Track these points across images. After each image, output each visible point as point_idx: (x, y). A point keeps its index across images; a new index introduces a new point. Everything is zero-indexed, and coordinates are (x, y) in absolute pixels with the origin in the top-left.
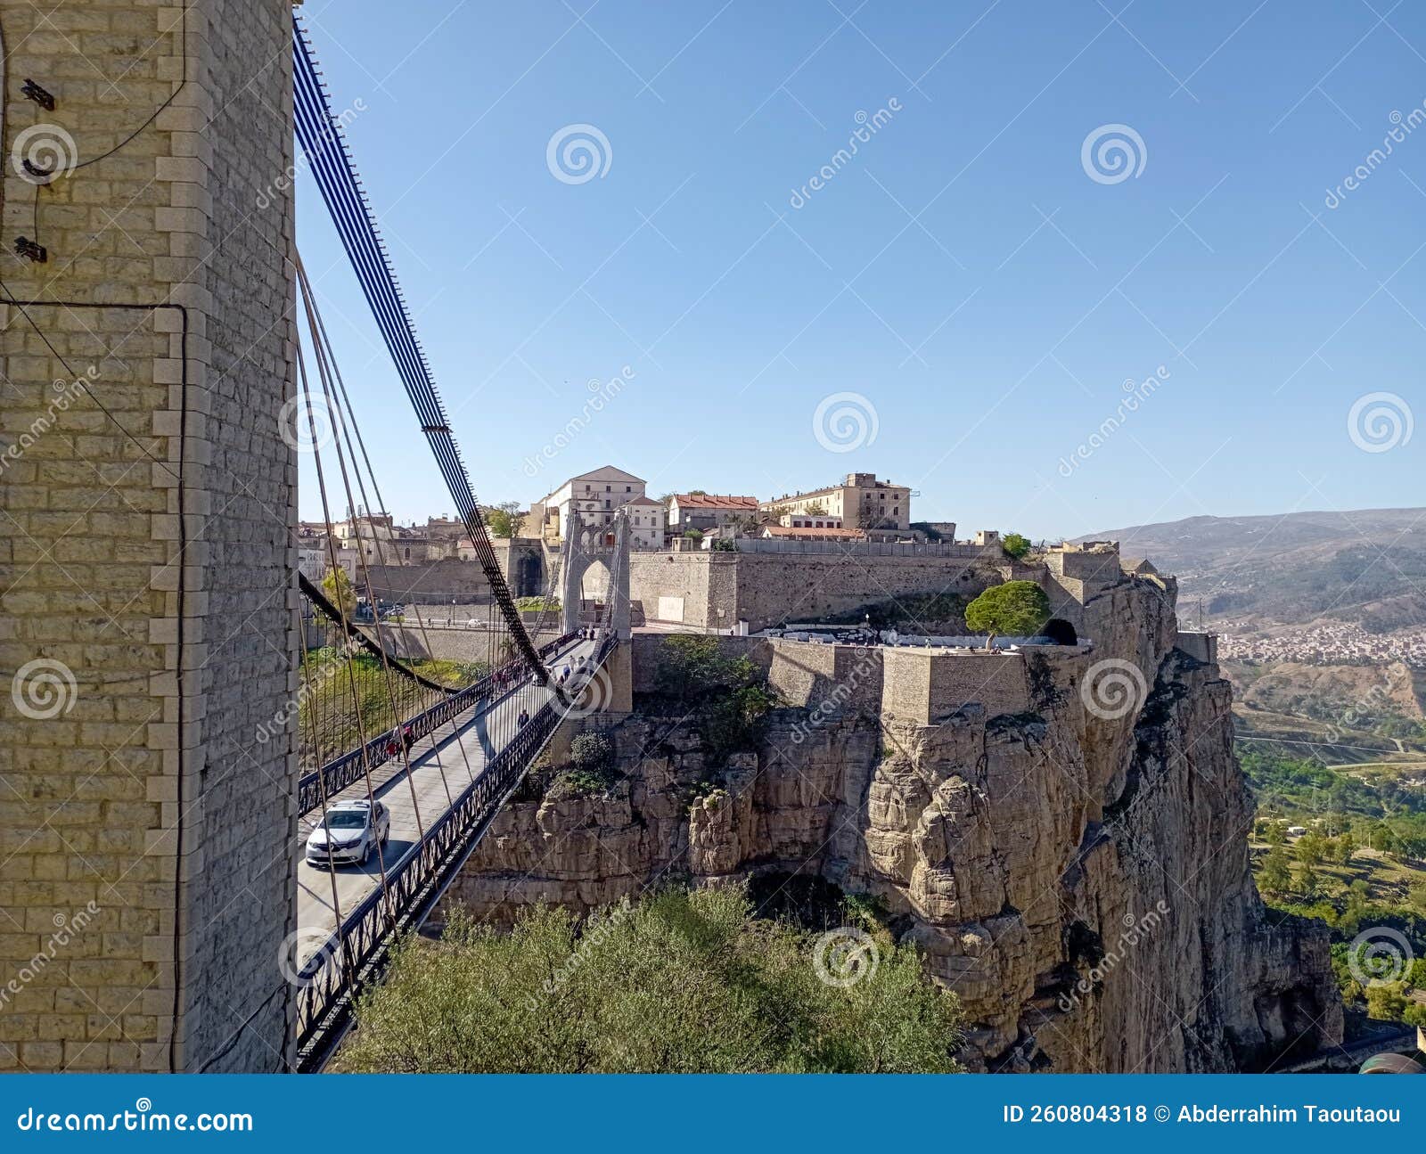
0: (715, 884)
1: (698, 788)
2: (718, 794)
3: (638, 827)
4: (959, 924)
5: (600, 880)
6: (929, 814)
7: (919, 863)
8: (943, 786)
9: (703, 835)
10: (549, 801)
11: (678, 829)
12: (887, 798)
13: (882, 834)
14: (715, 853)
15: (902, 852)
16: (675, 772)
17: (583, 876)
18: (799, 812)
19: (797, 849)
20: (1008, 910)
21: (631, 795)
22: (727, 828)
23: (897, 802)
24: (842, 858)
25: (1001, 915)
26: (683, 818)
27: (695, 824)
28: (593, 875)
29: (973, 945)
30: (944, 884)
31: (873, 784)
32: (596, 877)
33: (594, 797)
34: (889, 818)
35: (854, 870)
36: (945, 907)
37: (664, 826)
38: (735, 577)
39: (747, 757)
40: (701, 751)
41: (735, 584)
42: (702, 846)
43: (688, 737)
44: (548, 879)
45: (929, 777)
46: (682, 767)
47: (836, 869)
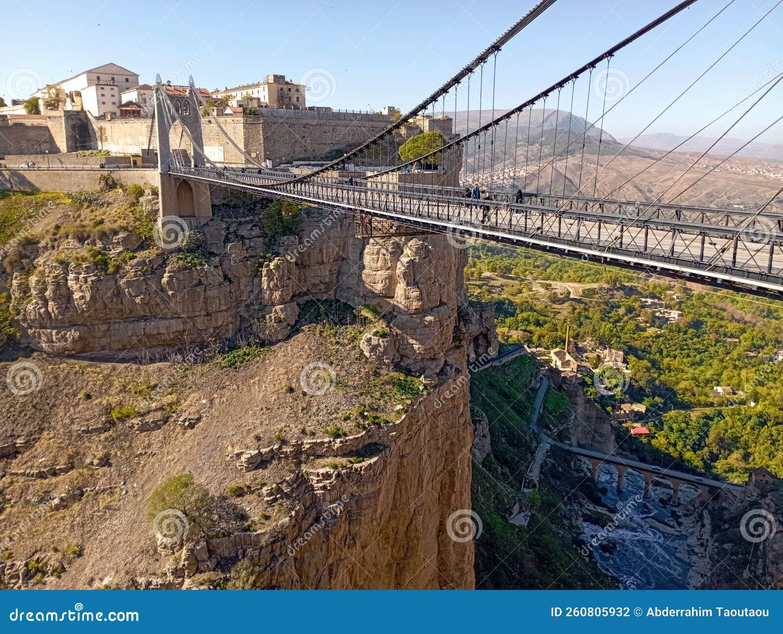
0: (281, 309)
1: (264, 258)
2: (279, 260)
3: (228, 283)
4: (421, 312)
5: (208, 315)
6: (404, 259)
7: (398, 285)
8: (409, 244)
9: (271, 284)
10: (169, 272)
11: (252, 282)
12: (378, 253)
13: (374, 273)
14: (280, 293)
15: (387, 281)
16: (247, 250)
17: (197, 314)
18: (322, 267)
19: (322, 286)
20: (442, 303)
21: (221, 265)
22: (286, 278)
23: (384, 255)
24: (348, 288)
25: (440, 306)
26: (257, 274)
27: (266, 278)
28: (203, 313)
29: (430, 322)
30: (415, 294)
31: (368, 247)
32: (205, 313)
33: (199, 268)
34: (379, 264)
35: (357, 294)
36: (415, 305)
37: (243, 281)
38: (261, 132)
39: (292, 238)
40: (262, 237)
41: (262, 137)
42: (271, 290)
43: (252, 229)
44: (173, 318)
45: (400, 240)
46: (250, 247)
47: (345, 294)
